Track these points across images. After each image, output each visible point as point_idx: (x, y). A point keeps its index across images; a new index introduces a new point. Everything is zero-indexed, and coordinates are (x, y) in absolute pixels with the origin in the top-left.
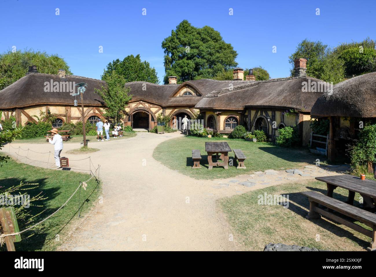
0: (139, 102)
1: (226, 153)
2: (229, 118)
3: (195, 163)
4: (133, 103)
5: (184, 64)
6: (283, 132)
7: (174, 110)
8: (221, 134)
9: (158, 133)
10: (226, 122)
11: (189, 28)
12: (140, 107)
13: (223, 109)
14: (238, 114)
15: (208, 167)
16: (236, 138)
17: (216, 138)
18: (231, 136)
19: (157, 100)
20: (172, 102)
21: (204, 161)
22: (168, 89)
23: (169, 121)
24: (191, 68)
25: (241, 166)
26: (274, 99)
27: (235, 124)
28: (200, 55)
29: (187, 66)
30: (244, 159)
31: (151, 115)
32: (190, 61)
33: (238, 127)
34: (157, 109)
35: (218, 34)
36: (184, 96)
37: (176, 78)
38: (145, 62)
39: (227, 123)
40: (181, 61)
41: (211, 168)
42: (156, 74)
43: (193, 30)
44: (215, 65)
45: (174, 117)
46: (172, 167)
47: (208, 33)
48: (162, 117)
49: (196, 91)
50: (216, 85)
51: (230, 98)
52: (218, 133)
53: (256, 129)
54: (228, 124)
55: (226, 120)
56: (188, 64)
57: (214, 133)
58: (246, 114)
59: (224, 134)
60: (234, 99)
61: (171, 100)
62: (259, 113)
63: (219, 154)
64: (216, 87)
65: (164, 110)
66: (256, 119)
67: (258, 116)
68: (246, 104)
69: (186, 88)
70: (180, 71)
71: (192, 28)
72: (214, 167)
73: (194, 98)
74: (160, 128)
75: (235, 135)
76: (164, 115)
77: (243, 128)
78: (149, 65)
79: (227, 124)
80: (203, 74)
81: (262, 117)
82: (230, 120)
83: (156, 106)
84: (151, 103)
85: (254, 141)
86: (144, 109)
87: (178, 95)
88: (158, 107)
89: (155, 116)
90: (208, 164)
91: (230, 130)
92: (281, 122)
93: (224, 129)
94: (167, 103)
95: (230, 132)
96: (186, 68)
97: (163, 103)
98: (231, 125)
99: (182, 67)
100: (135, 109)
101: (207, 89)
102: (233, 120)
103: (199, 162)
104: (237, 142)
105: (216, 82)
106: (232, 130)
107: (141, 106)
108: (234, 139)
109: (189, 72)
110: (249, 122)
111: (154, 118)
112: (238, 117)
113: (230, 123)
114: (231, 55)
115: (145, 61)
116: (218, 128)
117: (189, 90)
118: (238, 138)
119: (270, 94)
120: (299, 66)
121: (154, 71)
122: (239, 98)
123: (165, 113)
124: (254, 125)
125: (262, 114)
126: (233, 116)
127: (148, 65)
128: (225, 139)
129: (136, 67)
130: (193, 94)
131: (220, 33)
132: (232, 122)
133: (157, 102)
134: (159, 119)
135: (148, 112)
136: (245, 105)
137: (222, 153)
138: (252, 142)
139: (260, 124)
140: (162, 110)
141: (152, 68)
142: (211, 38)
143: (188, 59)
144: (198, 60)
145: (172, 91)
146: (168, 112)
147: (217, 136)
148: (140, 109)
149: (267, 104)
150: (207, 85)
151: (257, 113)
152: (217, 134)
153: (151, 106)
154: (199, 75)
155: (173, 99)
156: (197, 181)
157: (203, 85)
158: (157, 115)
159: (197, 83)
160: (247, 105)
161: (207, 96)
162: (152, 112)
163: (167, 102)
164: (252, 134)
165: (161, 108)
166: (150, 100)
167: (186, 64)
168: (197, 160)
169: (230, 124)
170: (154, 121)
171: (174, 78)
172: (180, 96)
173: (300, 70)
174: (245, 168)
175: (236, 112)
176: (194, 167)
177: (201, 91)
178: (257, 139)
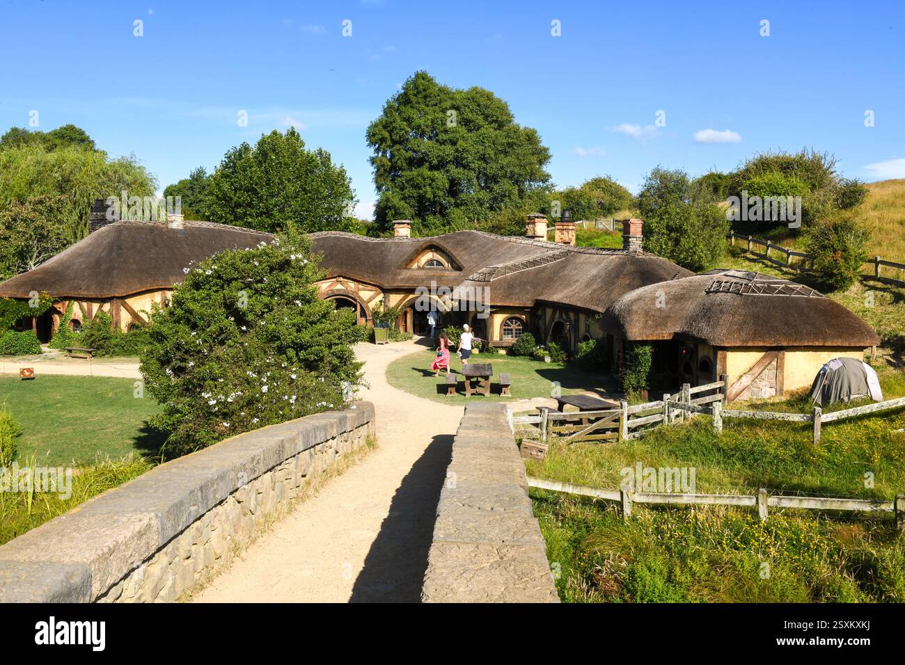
0: (335, 280)
1: (486, 378)
2: (509, 319)
3: (450, 389)
4: (324, 281)
5: (424, 179)
6: (585, 348)
7: (408, 296)
8: (495, 347)
9: (377, 342)
10: (505, 326)
11: (434, 91)
12: (337, 290)
13: (499, 304)
14: (525, 313)
15: (465, 395)
16: (520, 354)
17: (487, 354)
18: (512, 352)
19: (371, 276)
20: (403, 279)
21: (460, 388)
22: (393, 249)
23: (397, 318)
24: (439, 189)
25: (505, 393)
26: (578, 292)
27: (520, 330)
28: (459, 162)
29: (430, 185)
30: (509, 385)
31: (361, 305)
32: (436, 173)
33: (524, 336)
34: (371, 293)
35: (503, 108)
36: (429, 269)
37: (408, 224)
38: (320, 153)
39: (507, 327)
40: (415, 172)
41: (468, 395)
42: (349, 182)
43: (442, 96)
44: (496, 182)
45: (408, 310)
46: (421, 395)
47: (479, 105)
48: (382, 309)
49: (451, 260)
50: (492, 246)
51: (512, 285)
52: (490, 345)
53: (551, 342)
54: (508, 330)
55: (505, 323)
56: (433, 180)
57: (483, 346)
58: (539, 313)
59: (500, 347)
60: (519, 286)
61: (401, 277)
62: (557, 315)
63: (479, 379)
64: (491, 252)
65: (387, 294)
66: (553, 324)
67: (556, 320)
68: (540, 295)
69: (432, 251)
70: (415, 195)
71: (441, 90)
72: (472, 394)
73: (447, 273)
74: (380, 333)
75: (518, 350)
76: (385, 306)
77: (531, 338)
78: (329, 159)
79: (506, 330)
80: (467, 205)
81: (562, 321)
82: (512, 322)
83: (370, 287)
84: (359, 282)
85: (546, 361)
86: (346, 294)
87: (415, 266)
88: (374, 288)
89: (368, 307)
90: (465, 390)
91: (510, 340)
92: (586, 331)
93: (501, 339)
94: (394, 282)
95: (511, 345)
96: (428, 188)
97: (386, 281)
98: (514, 332)
99: (417, 187)
100: (328, 294)
101: (472, 256)
102: (516, 323)
103: (454, 388)
104: (520, 362)
105: (493, 240)
106: (514, 340)
107: (339, 287)
108: (518, 358)
109: (434, 198)
110: (543, 328)
111: (367, 312)
112: (524, 317)
113: (511, 327)
114: (534, 159)
115: (320, 150)
116: (490, 338)
117: (438, 257)
118: (524, 355)
119: (577, 281)
120: (629, 233)
121: (342, 174)
122: (525, 284)
123: (389, 301)
124: (550, 333)
125: (561, 316)
126: (517, 315)
127: (326, 159)
128: (501, 356)
129: (298, 166)
130: (446, 264)
131: (508, 104)
132: (514, 326)
133: (373, 279)
134: (376, 314)
135: (355, 300)
136: (536, 298)
137: (482, 377)
138: (542, 363)
139: (558, 333)
140: (382, 295)
141: (338, 166)
142: (486, 117)
143: (432, 168)
144: (455, 171)
145: (403, 255)
146: (395, 299)
147: (488, 350)
148: (338, 293)
149: (566, 301)
150: (474, 248)
151: (554, 313)
152: (488, 348)
153: (360, 286)
154: (457, 205)
155: (405, 274)
156: (452, 407)
157: (465, 247)
158: (372, 305)
159: (454, 242)
160: (539, 298)
161: (471, 277)
162: (362, 300)
163: (393, 279)
164: (545, 350)
165: (379, 290)
166: (358, 275)
167: (428, 181)
168: (452, 386)
169: (512, 330)
170: (366, 317)
171: (404, 223)
172: (419, 268)
173: (630, 240)
174: (510, 396)
175: (521, 309)
176: (448, 395)
177: (461, 261)
178: (551, 357)
